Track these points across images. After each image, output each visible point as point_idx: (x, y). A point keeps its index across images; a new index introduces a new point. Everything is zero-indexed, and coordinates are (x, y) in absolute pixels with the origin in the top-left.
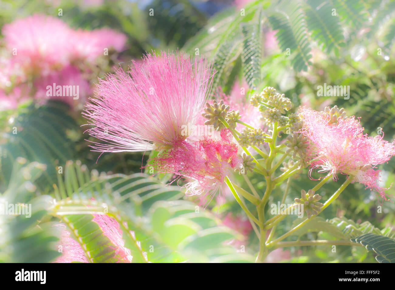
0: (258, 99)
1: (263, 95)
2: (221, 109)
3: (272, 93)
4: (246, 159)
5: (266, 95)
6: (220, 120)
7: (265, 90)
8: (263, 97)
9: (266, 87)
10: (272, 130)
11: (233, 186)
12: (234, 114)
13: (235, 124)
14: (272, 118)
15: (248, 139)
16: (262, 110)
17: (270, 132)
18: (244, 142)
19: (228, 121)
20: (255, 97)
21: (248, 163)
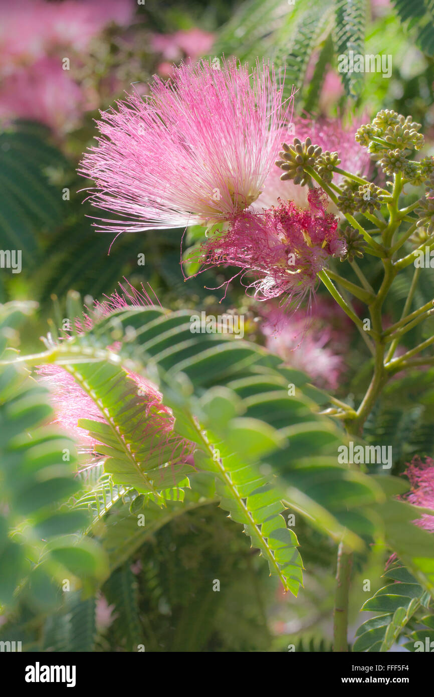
0: (369, 133)
1: (377, 123)
2: (307, 153)
3: (392, 120)
4: (350, 237)
5: (381, 123)
6: (306, 171)
7: (380, 116)
8: (376, 129)
9: (382, 111)
10: (392, 181)
11: (326, 275)
12: (328, 159)
13: (331, 175)
14: (392, 166)
15: (353, 201)
16: (376, 149)
17: (389, 185)
18: (346, 206)
19: (318, 170)
20: (364, 130)
21: (355, 244)
